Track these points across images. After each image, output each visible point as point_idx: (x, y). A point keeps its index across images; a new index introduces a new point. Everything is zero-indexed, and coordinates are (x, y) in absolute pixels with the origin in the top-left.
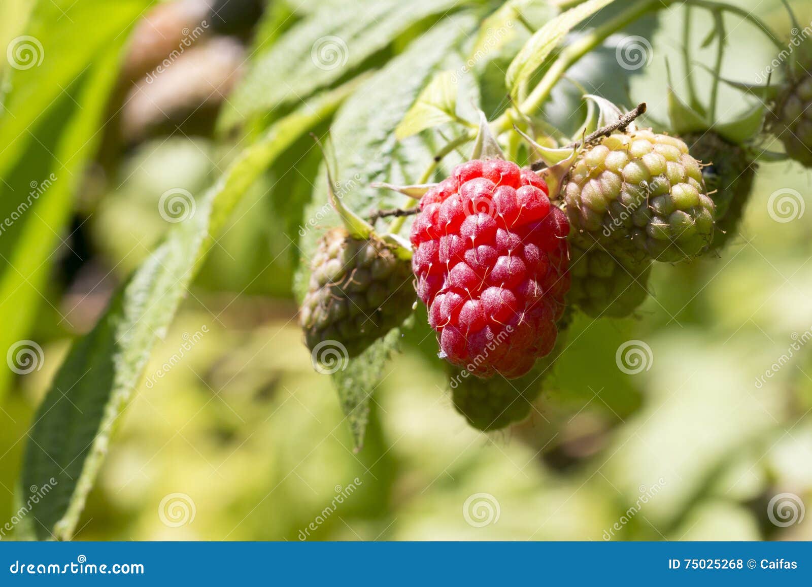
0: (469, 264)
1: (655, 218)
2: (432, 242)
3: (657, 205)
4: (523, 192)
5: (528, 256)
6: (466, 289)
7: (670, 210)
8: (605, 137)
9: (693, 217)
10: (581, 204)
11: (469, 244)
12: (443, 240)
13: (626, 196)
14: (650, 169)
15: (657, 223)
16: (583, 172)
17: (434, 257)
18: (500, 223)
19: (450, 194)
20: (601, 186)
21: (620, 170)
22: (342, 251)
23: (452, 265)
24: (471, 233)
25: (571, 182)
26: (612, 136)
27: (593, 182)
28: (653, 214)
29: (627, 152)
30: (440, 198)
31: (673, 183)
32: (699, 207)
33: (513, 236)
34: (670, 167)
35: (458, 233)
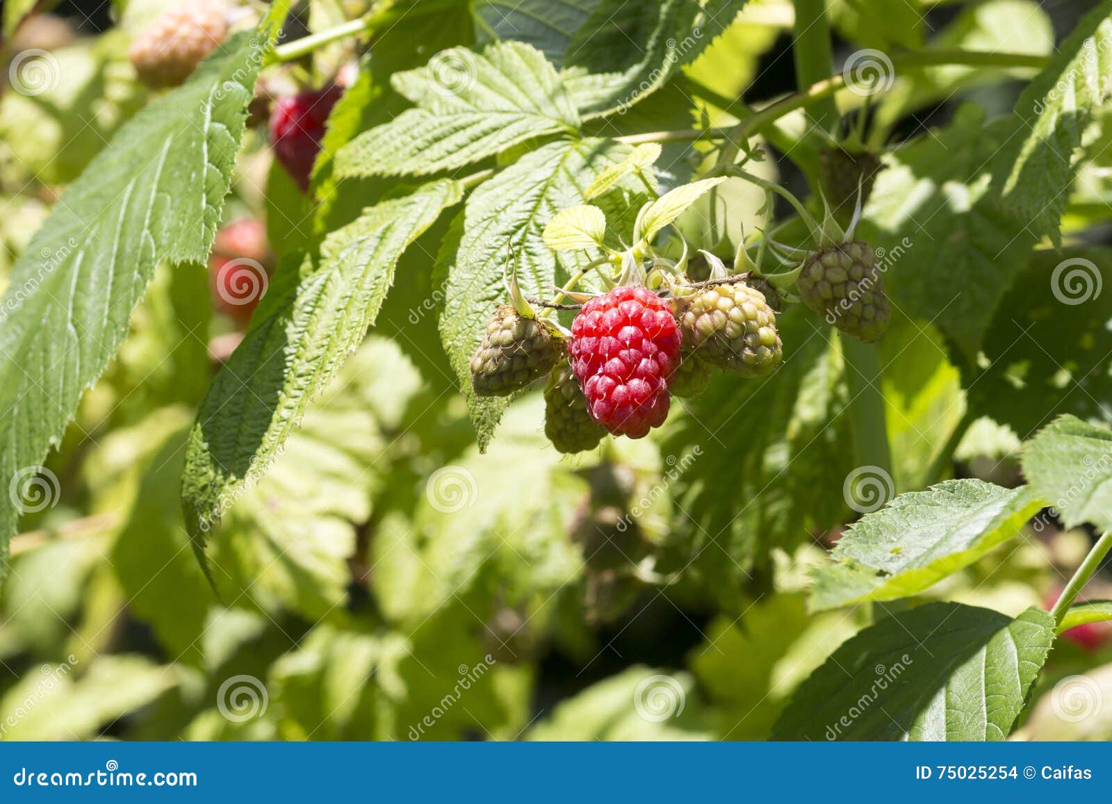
0: (622, 360)
1: (747, 348)
2: (594, 338)
3: (749, 340)
4: (660, 315)
5: (661, 361)
6: (619, 377)
7: (758, 345)
8: (717, 286)
9: (772, 352)
10: (695, 328)
11: (623, 346)
12: (604, 338)
13: (729, 330)
14: (748, 314)
15: (748, 352)
16: (699, 306)
17: (596, 349)
18: (646, 336)
19: (610, 308)
20: (712, 319)
21: (727, 311)
22: (515, 326)
23: (610, 358)
24: (627, 339)
25: (689, 311)
26: (723, 285)
27: (706, 315)
28: (745, 345)
29: (733, 300)
30: (602, 308)
31: (761, 326)
32: (775, 345)
33: (653, 346)
34: (759, 314)
35: (615, 336)
